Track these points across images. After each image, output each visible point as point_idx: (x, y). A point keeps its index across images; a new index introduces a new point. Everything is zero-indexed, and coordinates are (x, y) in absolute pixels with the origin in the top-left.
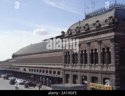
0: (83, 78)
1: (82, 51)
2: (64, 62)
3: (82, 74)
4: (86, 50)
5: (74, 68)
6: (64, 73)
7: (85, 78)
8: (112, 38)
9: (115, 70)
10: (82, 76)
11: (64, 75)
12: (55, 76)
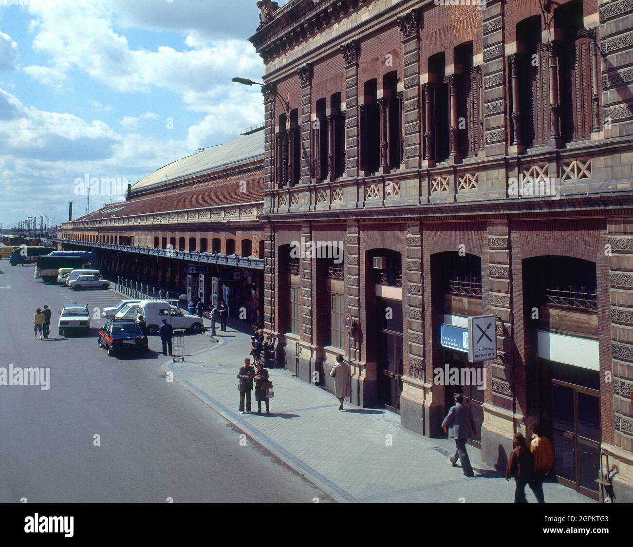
0: (378, 263)
1: (371, 86)
10: (371, 255)
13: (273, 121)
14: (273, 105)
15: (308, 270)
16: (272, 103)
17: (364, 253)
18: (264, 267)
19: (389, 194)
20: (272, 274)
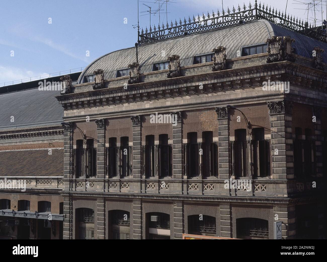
0: (154, 219)
2: (71, 172)
3: (148, 208)
4: (166, 135)
5: (113, 190)
6: (70, 204)
7: (158, 218)
8: (277, 100)
9: (289, 193)
10: (149, 215)
11: (70, 213)
12: (28, 216)
13: (71, 142)
14: (71, 134)
15: (103, 221)
16: (70, 133)
17: (145, 214)
18: (64, 219)
19: (162, 188)
20: (70, 223)
